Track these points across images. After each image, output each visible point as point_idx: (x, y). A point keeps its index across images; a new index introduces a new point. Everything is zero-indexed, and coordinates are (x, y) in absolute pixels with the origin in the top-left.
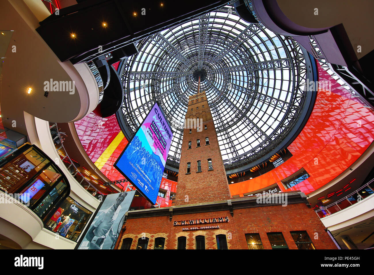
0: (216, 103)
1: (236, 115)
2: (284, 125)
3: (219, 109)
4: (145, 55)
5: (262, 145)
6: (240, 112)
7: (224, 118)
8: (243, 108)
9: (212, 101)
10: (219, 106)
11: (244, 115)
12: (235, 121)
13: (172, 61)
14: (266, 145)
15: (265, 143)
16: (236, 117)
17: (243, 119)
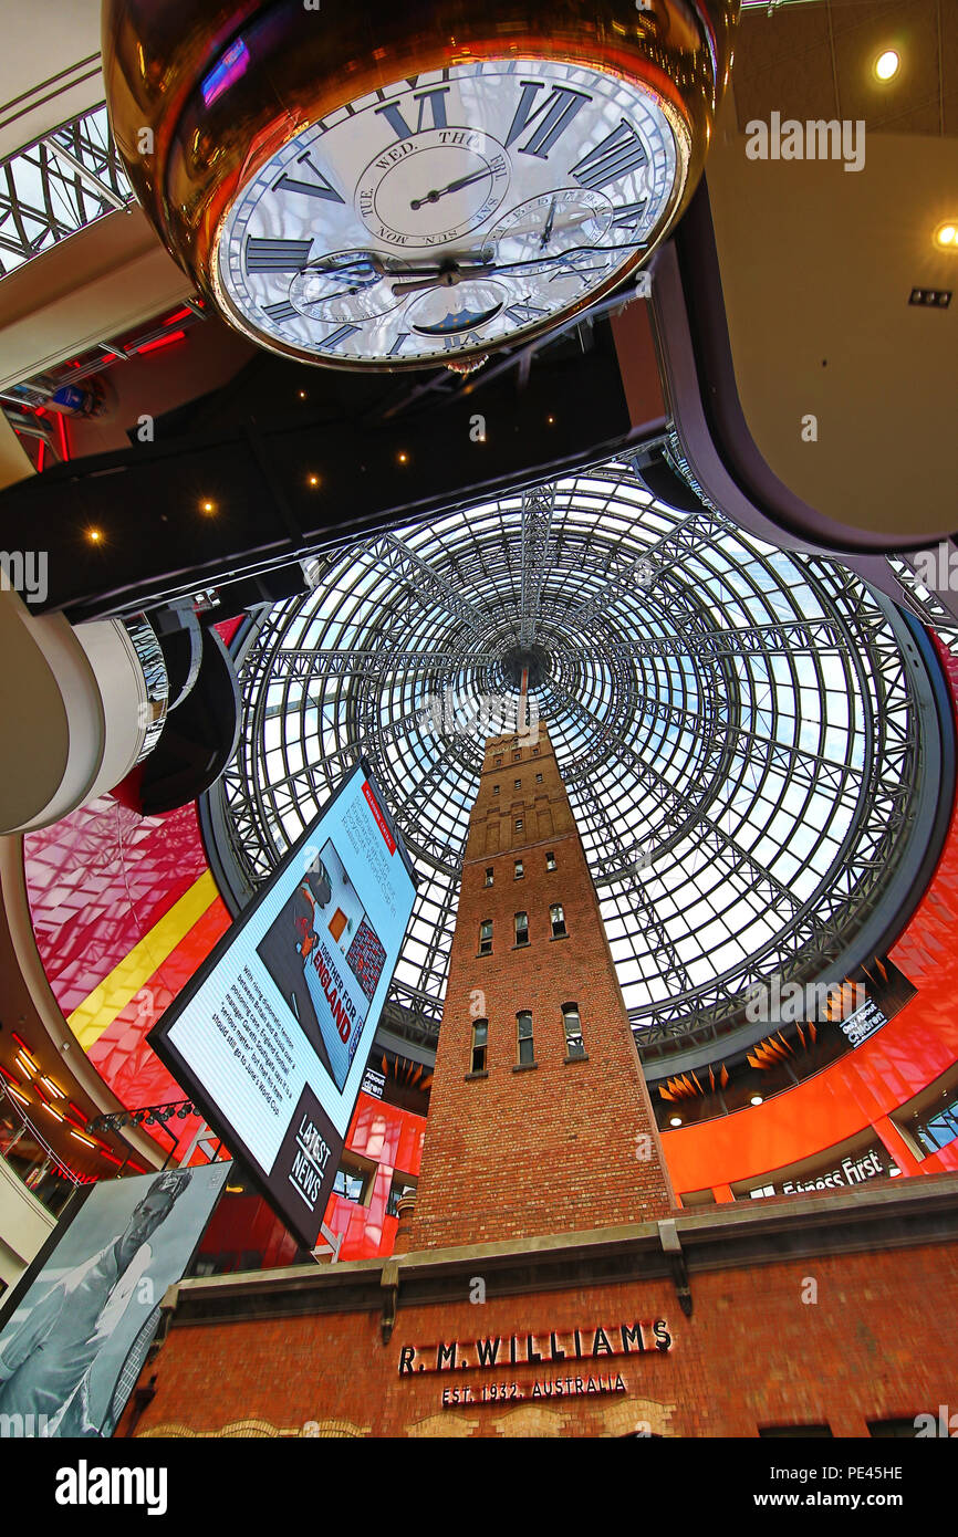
0: (589, 764)
1: (667, 814)
2: (858, 860)
3: (599, 788)
4: (335, 597)
5: (785, 942)
6: (682, 802)
7: (620, 826)
8: (693, 786)
9: (571, 758)
10: (600, 779)
11: (698, 815)
12: (665, 837)
13: (429, 618)
14: (800, 943)
15: (797, 933)
16: (668, 820)
17: (697, 829)
